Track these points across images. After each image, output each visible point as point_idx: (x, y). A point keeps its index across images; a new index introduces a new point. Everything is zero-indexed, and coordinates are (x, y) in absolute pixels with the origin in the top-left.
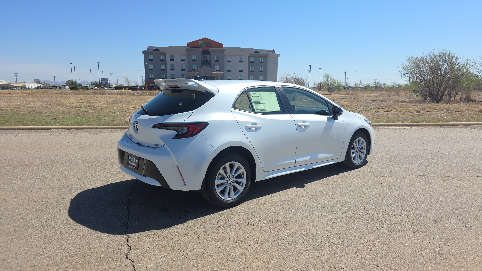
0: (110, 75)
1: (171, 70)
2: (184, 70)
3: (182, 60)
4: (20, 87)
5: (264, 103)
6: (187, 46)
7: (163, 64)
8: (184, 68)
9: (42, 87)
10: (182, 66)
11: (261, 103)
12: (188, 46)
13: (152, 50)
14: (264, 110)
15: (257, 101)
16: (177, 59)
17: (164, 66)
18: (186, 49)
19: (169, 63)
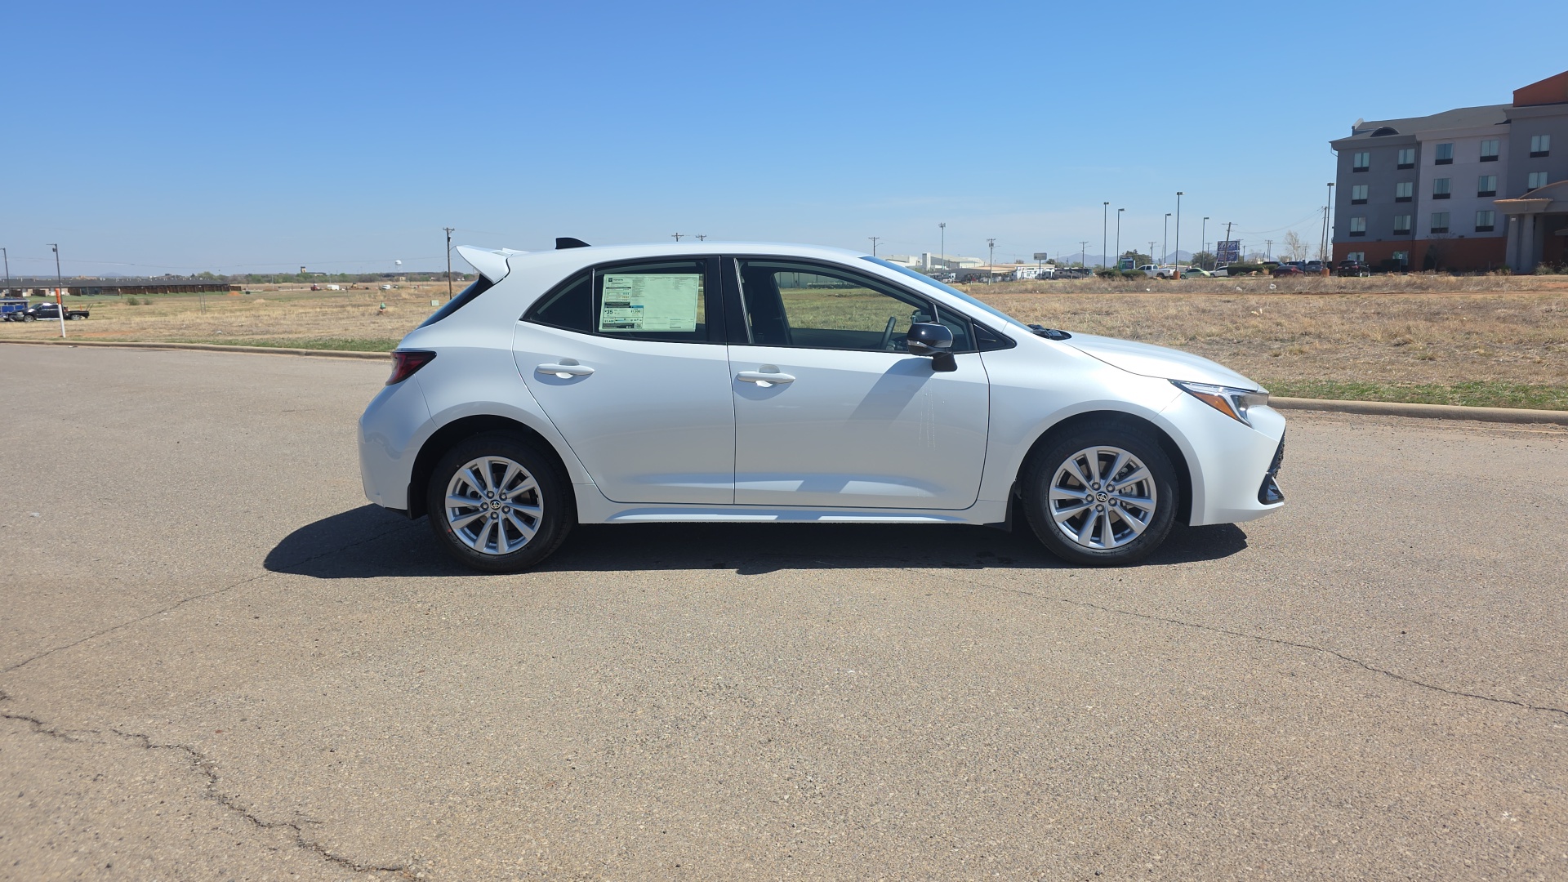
0: (1229, 231)
1: (1434, 198)
2: (1492, 194)
3: (1483, 159)
4: (1000, 275)
5: (642, 307)
6: (1510, 100)
7: (1405, 181)
8: (1491, 188)
9: (1053, 273)
10: (1485, 179)
11: (630, 307)
12: (1516, 104)
13: (1367, 136)
14: (632, 326)
15: (621, 300)
16: (1465, 156)
17: (1410, 186)
18: (1504, 114)
19: (1429, 172)
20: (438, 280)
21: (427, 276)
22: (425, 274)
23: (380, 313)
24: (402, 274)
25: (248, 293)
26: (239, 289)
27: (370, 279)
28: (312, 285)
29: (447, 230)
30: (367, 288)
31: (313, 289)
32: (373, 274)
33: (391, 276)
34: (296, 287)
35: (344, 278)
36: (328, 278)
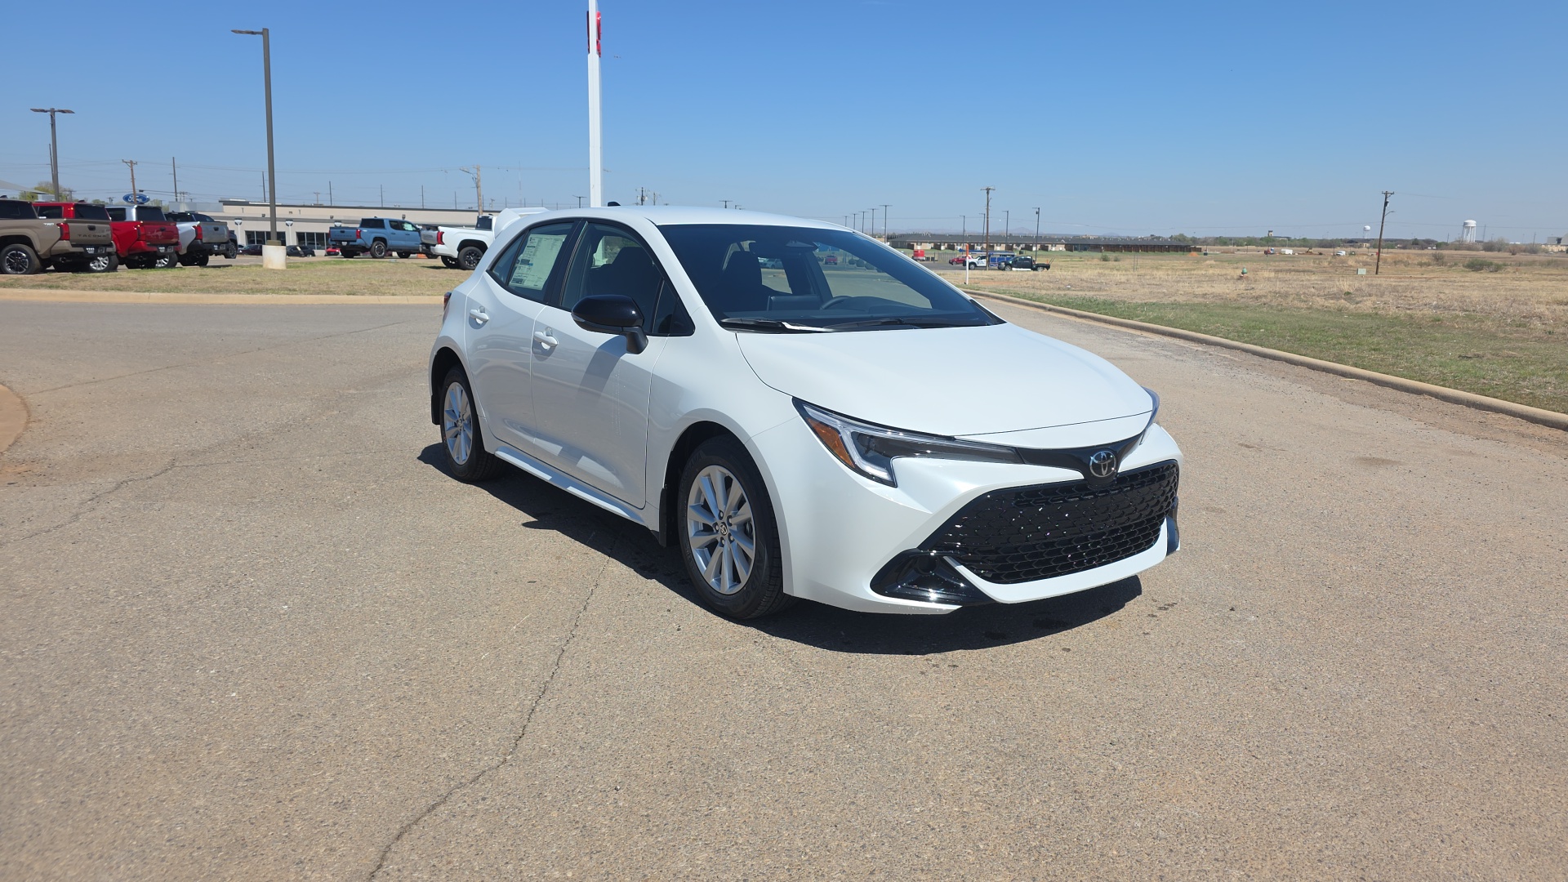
20: (1404, 248)
22: (1392, 241)
23: (1240, 278)
24: (1367, 241)
25: (1206, 254)
26: (1199, 250)
27: (1332, 244)
28: (1266, 248)
29: (1386, 194)
30: (1321, 254)
31: (1267, 252)
32: (1337, 239)
33: (1352, 242)
34: (1253, 250)
35: (1305, 243)
36: (1289, 242)
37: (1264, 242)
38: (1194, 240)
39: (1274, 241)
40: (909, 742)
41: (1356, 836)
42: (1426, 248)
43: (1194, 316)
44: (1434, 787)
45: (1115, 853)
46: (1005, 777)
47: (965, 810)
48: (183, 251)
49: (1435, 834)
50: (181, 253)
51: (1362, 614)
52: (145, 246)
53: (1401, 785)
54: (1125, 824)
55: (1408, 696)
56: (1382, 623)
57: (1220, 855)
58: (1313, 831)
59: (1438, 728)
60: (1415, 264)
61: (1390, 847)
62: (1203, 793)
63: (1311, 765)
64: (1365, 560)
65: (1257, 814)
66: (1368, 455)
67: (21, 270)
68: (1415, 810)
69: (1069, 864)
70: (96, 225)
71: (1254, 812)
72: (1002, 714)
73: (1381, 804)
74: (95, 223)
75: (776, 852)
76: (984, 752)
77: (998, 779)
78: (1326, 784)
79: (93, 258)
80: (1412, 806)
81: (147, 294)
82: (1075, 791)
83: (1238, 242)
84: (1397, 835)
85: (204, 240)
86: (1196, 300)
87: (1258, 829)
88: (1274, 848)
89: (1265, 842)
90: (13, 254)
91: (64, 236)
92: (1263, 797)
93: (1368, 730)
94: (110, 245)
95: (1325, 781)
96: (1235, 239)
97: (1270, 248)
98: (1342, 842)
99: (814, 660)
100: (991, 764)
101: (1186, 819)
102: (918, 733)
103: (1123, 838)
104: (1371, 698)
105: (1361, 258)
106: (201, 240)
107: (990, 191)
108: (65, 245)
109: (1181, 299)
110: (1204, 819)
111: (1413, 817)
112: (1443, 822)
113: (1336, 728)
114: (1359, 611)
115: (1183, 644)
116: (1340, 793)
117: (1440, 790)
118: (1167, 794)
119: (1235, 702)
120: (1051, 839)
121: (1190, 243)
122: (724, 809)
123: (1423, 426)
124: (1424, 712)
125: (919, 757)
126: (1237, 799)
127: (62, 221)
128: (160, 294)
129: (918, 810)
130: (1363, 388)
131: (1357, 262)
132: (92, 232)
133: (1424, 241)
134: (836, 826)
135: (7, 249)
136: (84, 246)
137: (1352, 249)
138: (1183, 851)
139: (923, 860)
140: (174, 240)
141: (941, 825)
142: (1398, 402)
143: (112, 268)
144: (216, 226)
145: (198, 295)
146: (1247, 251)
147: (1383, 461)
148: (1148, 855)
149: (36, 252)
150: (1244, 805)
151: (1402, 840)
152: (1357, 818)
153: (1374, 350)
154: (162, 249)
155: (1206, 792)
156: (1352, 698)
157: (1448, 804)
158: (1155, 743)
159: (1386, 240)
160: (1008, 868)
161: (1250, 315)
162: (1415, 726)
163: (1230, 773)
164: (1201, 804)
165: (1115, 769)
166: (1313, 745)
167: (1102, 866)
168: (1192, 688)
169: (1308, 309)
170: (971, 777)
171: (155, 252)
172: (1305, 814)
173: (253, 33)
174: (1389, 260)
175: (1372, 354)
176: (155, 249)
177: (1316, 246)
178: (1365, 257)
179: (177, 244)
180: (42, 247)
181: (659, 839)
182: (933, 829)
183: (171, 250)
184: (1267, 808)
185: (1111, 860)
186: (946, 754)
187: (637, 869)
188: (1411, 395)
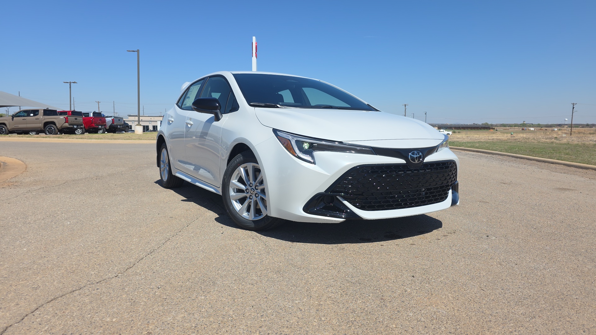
20: (583, 127)
21: (578, 125)
22: (577, 124)
24: (566, 125)
25: (497, 130)
26: (494, 129)
27: (551, 126)
29: (573, 104)
30: (546, 130)
31: (523, 129)
32: (553, 124)
33: (560, 125)
34: (517, 129)
35: (539, 126)
36: (532, 125)
37: (521, 126)
38: (492, 125)
39: (526, 125)
40: (305, 275)
41: (533, 327)
42: (592, 127)
43: (487, 145)
44: (582, 307)
45: (394, 326)
46: (347, 291)
47: (321, 303)
48: (108, 128)
49: (580, 328)
50: (107, 129)
51: (550, 238)
52: (94, 125)
53: (563, 305)
54: (404, 314)
55: (571, 270)
56: (560, 242)
57: (453, 331)
58: (509, 323)
59: (586, 283)
60: (588, 134)
61: (553, 332)
62: (451, 303)
63: (513, 295)
64: (555, 220)
65: (479, 314)
66: (561, 187)
67: (52, 133)
68: (570, 317)
69: (367, 329)
70: (77, 118)
71: (477, 313)
72: (356, 267)
73: (550, 313)
74: (78, 117)
75: (218, 316)
76: (341, 281)
77: (344, 292)
78: (520, 303)
79: (76, 129)
80: (568, 315)
81: (90, 140)
82: (382, 299)
83: (510, 126)
84: (557, 327)
85: (115, 124)
86: (489, 141)
87: (477, 321)
88: (485, 329)
89: (480, 326)
90: (49, 128)
91: (66, 122)
92: (483, 307)
93: (547, 282)
94: (82, 125)
95: (520, 302)
96: (509, 124)
97: (524, 128)
98: (525, 329)
99: (276, 245)
100: (342, 286)
101: (438, 314)
102: (311, 272)
103: (400, 320)
104: (551, 270)
105: (564, 131)
106: (114, 124)
107: (406, 106)
108: (67, 125)
109: (482, 141)
110: (448, 314)
111: (568, 320)
112: (585, 323)
113: (530, 281)
114: (549, 237)
115: (456, 246)
116: (528, 307)
117: (585, 309)
118: (431, 303)
119: (478, 268)
120: (361, 318)
121: (490, 126)
122: (203, 298)
123: (588, 179)
124: (579, 276)
125: (307, 281)
126: (469, 307)
127: (66, 116)
128: (94, 140)
129: (297, 302)
130: (561, 168)
131: (562, 133)
132: (76, 120)
133: (591, 124)
134: (253, 307)
135: (47, 126)
136: (73, 125)
137: (560, 128)
138: (433, 328)
139: (290, 323)
140: (105, 124)
141: (306, 309)
142: (577, 172)
143: (83, 133)
144: (119, 119)
145: (108, 140)
146: (514, 129)
147: (568, 189)
148: (412, 328)
149: (57, 127)
150: (472, 309)
151: (560, 330)
152: (536, 319)
153: (567, 154)
154: (100, 127)
155: (452, 303)
156: (540, 269)
157: (589, 315)
158: (431, 282)
159: (575, 124)
160: (333, 329)
161: (512, 144)
162: (573, 282)
163: (468, 296)
164: (448, 308)
165: (406, 291)
166: (516, 287)
167: (385, 331)
168: (456, 262)
169: (538, 142)
170: (330, 290)
171: (98, 128)
172: (506, 315)
173: (134, 51)
174: (576, 132)
175: (566, 156)
176: (97, 127)
177: (544, 127)
178: (566, 131)
179: (105, 125)
180: (59, 126)
181: (165, 308)
182: (301, 310)
183: (103, 127)
184: (485, 312)
185: (391, 329)
186: (322, 281)
187: (147, 319)
188: (583, 170)
